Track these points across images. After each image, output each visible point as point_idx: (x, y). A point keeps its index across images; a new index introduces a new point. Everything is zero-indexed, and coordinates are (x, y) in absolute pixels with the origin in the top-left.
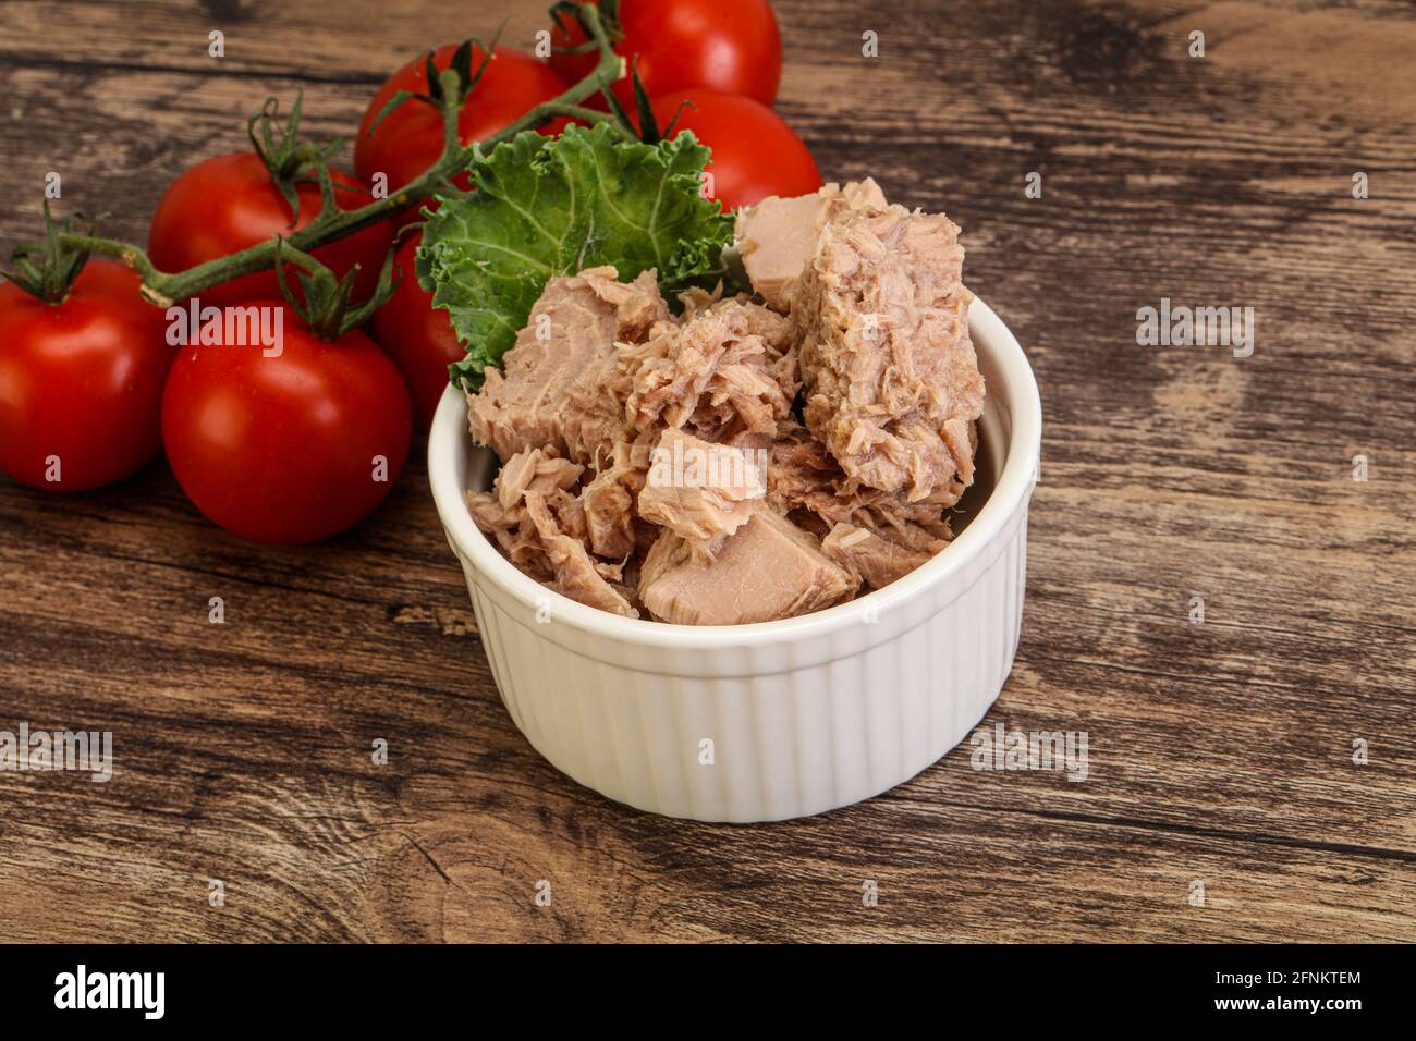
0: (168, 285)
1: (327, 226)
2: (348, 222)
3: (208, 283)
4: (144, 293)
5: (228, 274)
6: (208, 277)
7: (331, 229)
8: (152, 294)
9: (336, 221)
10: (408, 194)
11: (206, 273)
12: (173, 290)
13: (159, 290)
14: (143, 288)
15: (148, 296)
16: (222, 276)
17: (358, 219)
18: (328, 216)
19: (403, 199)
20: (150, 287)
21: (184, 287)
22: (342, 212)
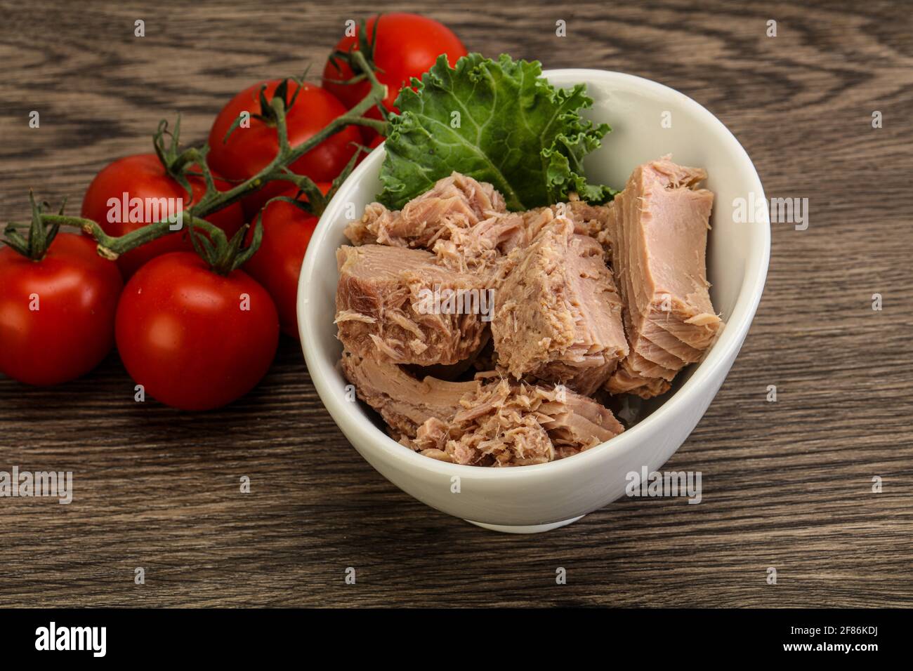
0: (115, 245)
1: (210, 203)
2: (224, 199)
3: (140, 242)
4: (100, 250)
5: (152, 236)
6: (139, 238)
7: (214, 204)
8: (105, 250)
9: (216, 199)
10: (261, 179)
11: (139, 235)
12: (118, 248)
13: (111, 248)
14: (99, 247)
15: (103, 253)
16: (148, 238)
17: (230, 196)
18: (211, 196)
19: (258, 182)
20: (104, 246)
21: (125, 245)
22: (219, 193)
